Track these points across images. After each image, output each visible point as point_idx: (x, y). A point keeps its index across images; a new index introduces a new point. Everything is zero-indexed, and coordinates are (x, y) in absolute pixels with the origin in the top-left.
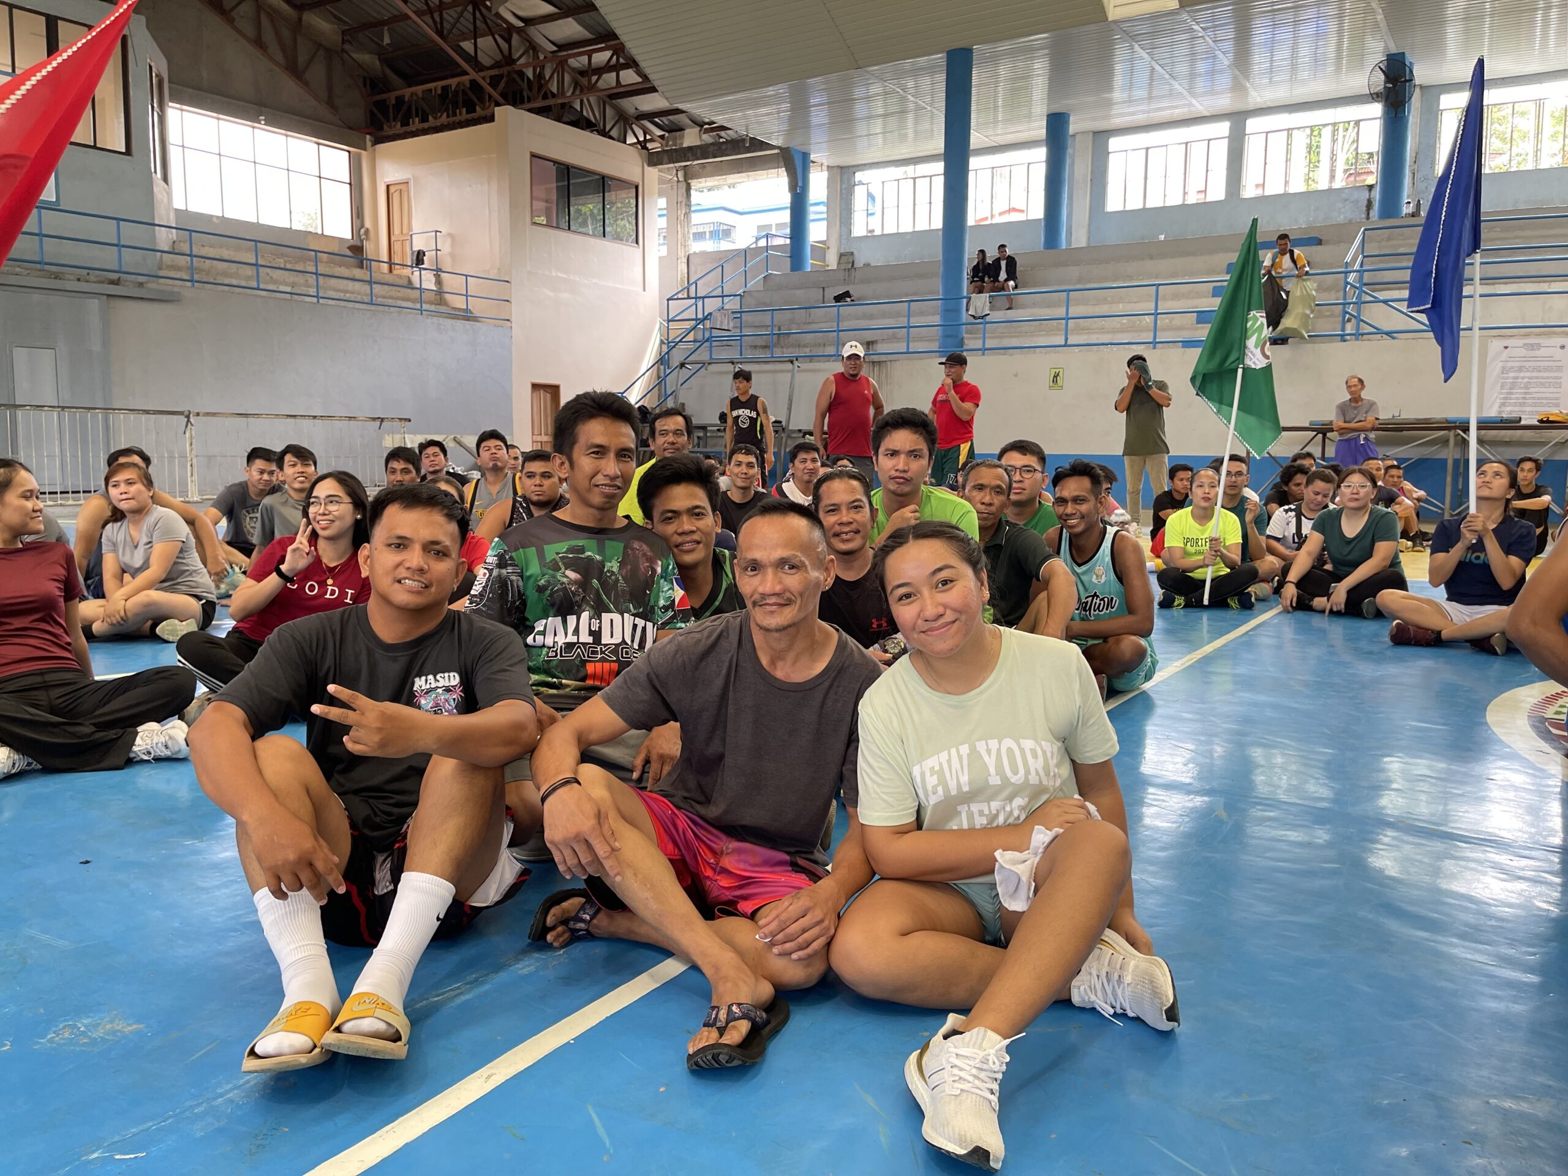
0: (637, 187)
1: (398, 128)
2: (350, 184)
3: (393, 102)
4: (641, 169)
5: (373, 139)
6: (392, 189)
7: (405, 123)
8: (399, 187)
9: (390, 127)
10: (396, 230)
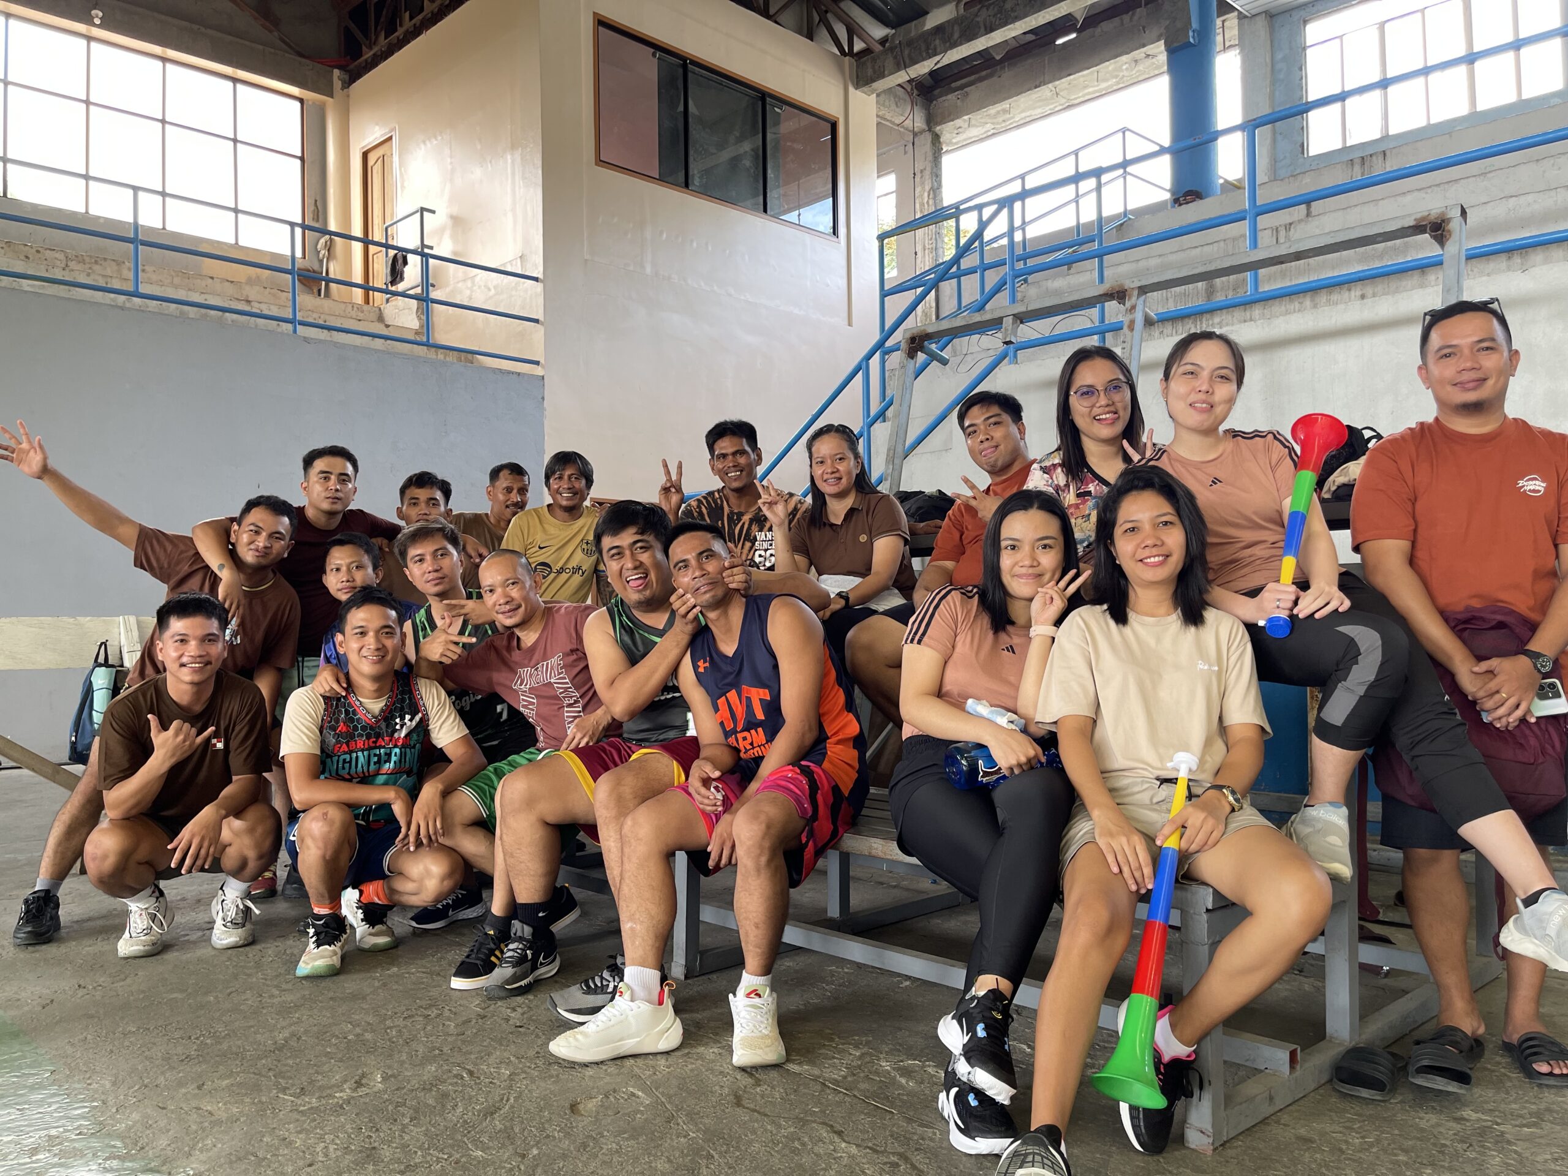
0: (834, 126)
1: (382, 43)
2: (302, 159)
4: (841, 91)
5: (347, 77)
6: (372, 157)
7: (391, 31)
8: (379, 151)
9: (370, 46)
10: (376, 234)
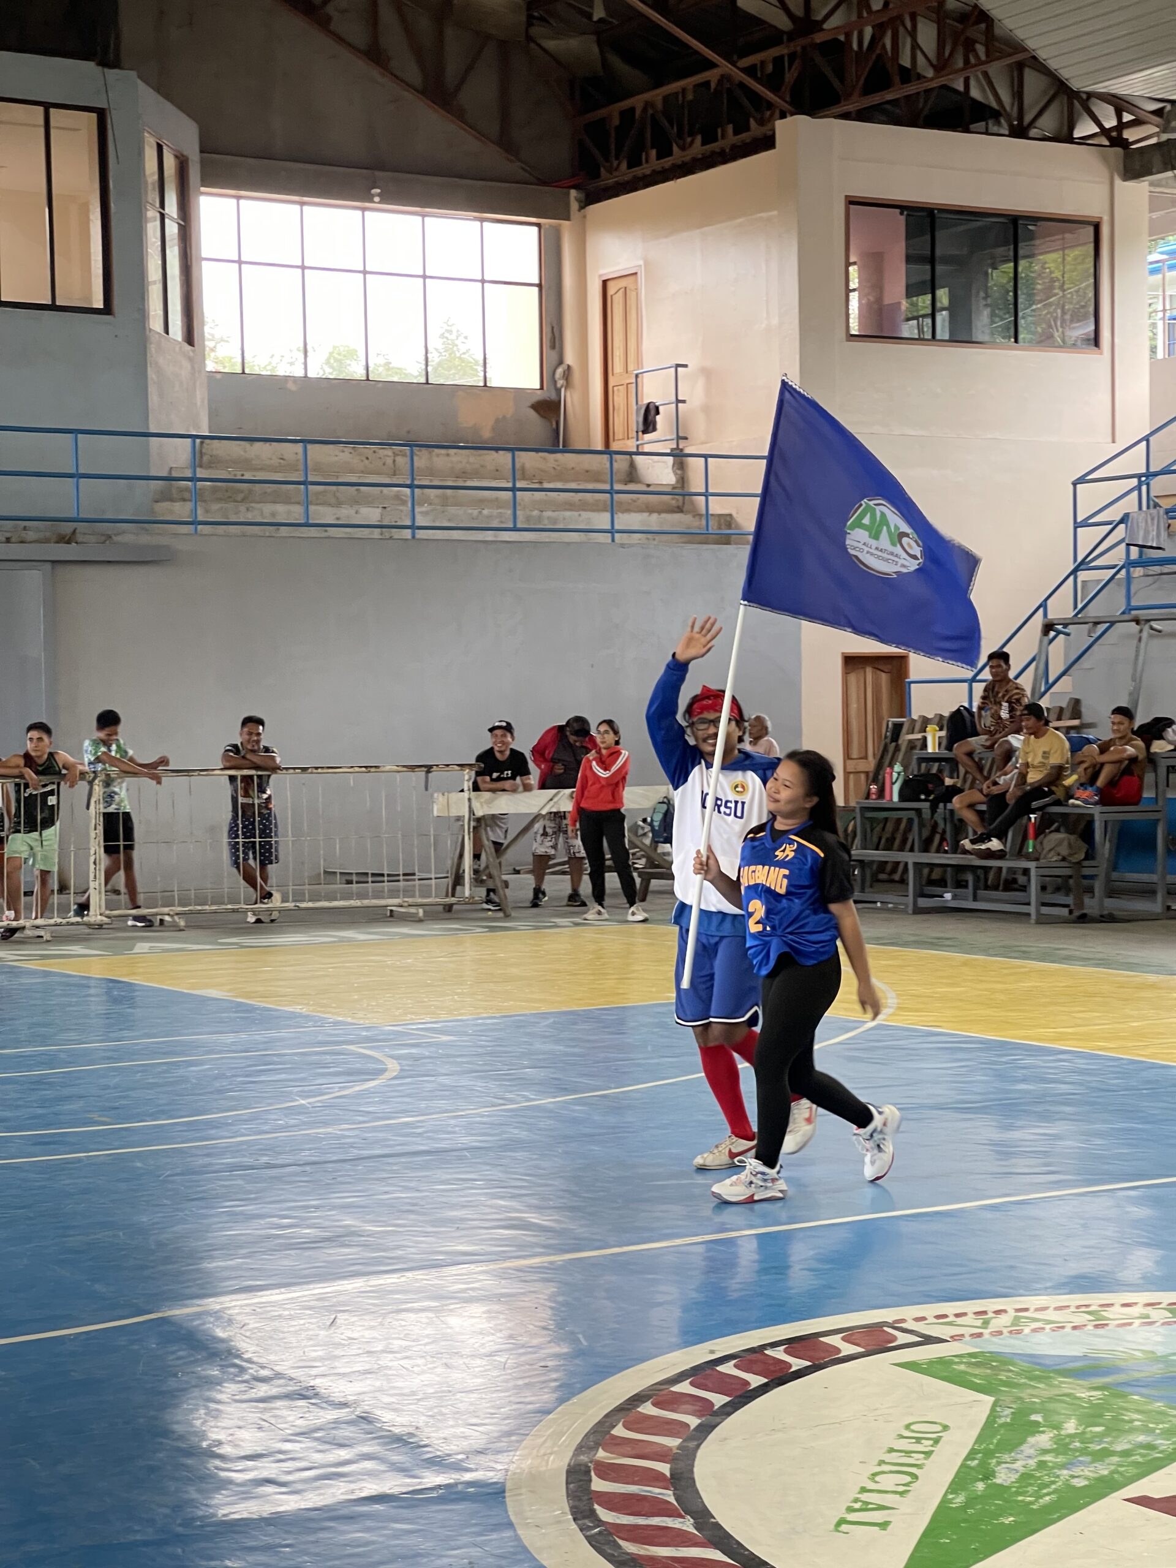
0: (1097, 227)
1: (624, 172)
2: (540, 286)
3: (616, 122)
4: (1105, 188)
5: (582, 196)
6: (612, 289)
7: (635, 162)
8: (622, 283)
9: (610, 171)
10: (617, 365)
